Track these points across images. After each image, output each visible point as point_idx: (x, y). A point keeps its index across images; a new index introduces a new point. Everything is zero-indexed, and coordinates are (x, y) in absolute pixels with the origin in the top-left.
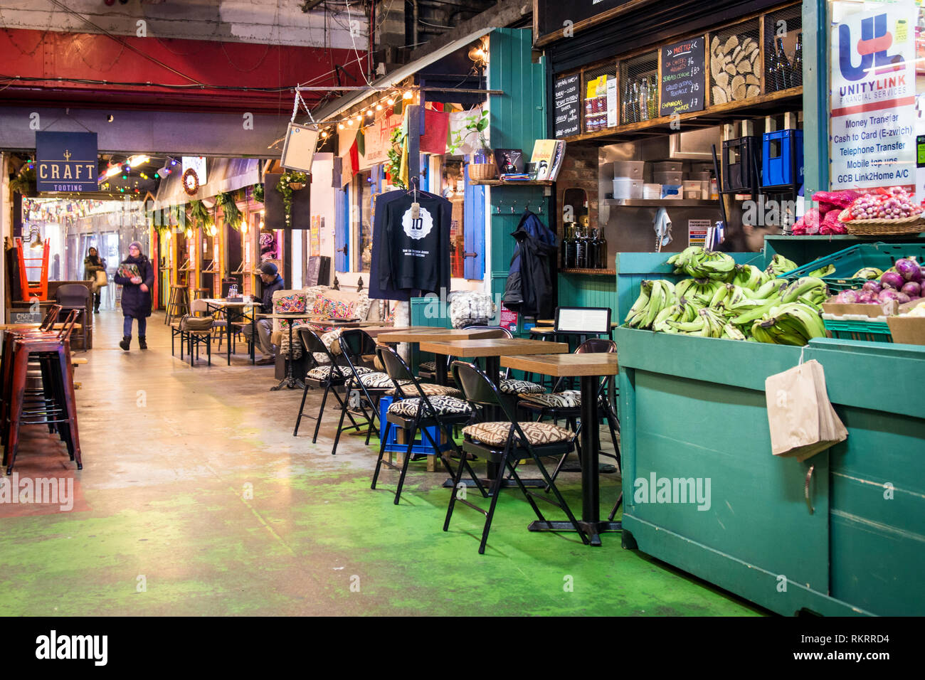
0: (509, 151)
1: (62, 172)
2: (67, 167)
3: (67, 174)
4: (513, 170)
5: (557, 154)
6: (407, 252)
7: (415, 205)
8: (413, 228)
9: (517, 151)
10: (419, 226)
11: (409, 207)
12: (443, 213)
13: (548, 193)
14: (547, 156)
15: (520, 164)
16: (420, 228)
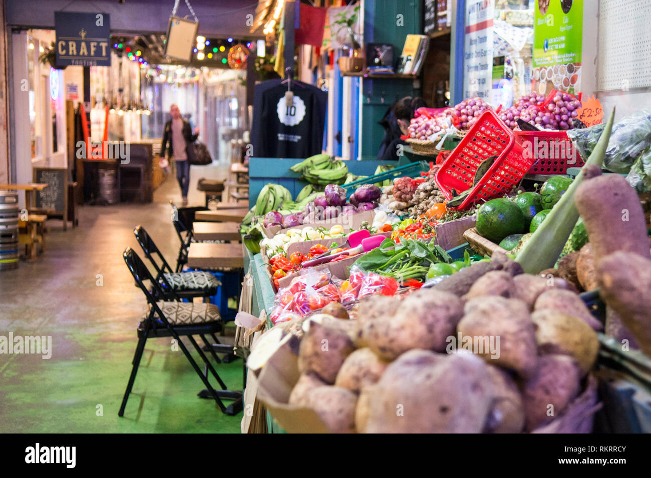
0: (380, 45)
1: (78, 48)
2: (83, 44)
3: (84, 50)
4: (380, 64)
5: (422, 49)
6: (281, 137)
7: (289, 94)
8: (287, 114)
9: (388, 45)
10: (293, 113)
11: (283, 95)
12: (315, 101)
13: (416, 85)
14: (412, 51)
15: (390, 58)
16: (294, 115)
